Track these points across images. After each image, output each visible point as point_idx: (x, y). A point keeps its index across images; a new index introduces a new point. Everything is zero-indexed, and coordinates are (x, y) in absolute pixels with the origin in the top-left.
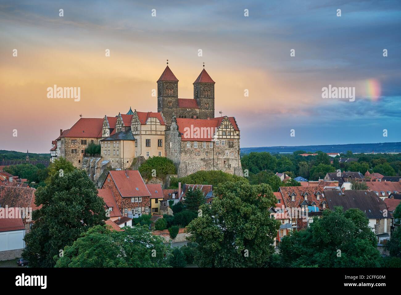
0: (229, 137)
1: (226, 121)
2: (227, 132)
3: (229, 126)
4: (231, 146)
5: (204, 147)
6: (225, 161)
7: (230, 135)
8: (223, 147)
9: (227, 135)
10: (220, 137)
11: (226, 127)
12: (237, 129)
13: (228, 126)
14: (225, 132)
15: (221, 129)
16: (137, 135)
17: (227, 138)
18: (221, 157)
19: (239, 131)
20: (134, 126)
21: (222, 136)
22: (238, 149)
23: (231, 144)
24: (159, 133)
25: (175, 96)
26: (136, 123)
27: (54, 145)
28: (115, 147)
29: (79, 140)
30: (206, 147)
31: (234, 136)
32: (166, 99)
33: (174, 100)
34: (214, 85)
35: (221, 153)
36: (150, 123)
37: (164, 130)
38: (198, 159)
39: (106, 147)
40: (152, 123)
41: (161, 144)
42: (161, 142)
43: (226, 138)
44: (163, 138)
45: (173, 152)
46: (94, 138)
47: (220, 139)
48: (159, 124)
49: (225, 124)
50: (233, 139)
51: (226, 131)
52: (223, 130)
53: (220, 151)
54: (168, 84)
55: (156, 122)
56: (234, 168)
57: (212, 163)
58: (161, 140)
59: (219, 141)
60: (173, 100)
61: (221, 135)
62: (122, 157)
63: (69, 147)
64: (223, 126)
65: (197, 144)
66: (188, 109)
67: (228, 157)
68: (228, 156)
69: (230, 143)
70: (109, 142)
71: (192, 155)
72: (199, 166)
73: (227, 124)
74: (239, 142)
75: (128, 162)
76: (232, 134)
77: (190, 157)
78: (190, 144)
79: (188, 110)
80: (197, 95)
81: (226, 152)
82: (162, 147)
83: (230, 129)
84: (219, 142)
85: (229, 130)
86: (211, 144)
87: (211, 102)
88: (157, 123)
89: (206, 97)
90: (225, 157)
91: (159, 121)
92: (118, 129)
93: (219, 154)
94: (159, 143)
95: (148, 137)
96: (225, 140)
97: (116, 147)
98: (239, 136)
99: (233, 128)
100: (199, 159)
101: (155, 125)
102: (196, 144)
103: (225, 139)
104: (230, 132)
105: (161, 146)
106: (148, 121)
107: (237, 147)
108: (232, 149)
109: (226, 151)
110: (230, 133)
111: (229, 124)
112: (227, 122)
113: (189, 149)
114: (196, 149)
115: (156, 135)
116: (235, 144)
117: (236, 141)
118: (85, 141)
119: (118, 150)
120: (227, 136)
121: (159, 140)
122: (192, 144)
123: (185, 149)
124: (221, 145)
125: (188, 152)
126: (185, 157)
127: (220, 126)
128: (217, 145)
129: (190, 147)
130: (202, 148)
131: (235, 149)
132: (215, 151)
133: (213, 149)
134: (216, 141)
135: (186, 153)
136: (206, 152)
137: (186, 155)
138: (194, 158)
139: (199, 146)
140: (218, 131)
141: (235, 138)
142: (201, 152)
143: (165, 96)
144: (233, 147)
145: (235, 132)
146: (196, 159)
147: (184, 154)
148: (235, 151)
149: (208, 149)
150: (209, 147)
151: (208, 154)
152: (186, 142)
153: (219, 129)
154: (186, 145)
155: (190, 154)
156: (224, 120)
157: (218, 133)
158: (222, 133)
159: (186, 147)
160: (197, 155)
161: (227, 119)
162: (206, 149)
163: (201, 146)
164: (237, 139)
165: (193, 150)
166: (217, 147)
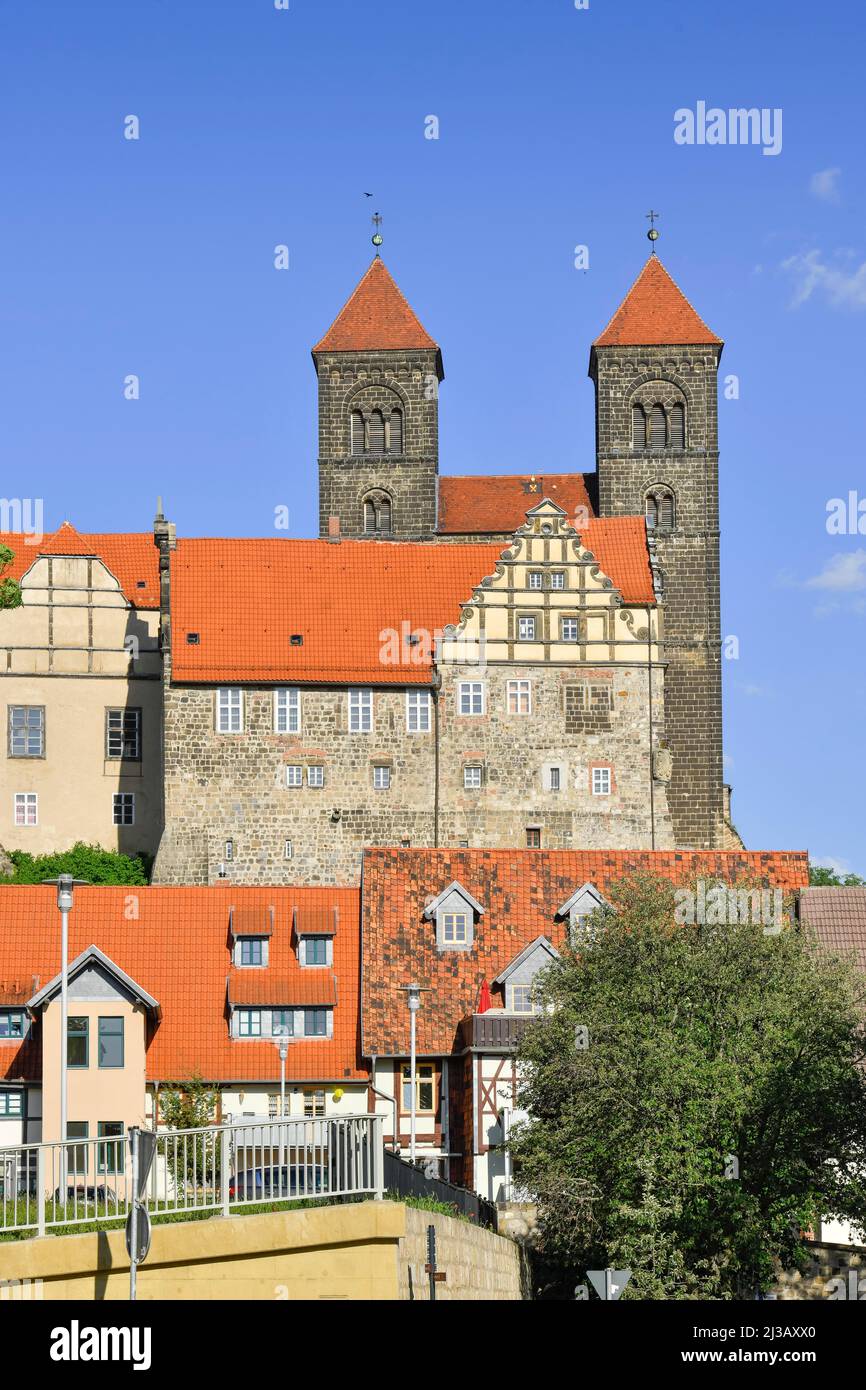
0: (570, 653)
1: (546, 538)
2: (554, 615)
3: (574, 572)
4: (587, 720)
5: (361, 730)
6: (532, 832)
9: (554, 635)
10: (495, 652)
11: (545, 576)
12: (642, 595)
13: (564, 573)
14: (529, 615)
15: (503, 598)
17: (552, 659)
18: (497, 799)
19: (654, 606)
21: (510, 643)
22: (645, 744)
23: (589, 701)
25: (414, 453)
30: (371, 730)
31: (612, 643)
32: (344, 478)
33: (406, 486)
35: (502, 773)
36: (43, 597)
38: (304, 813)
40: (60, 597)
41: (131, 745)
42: (129, 726)
43: (547, 663)
47: (493, 670)
49: (538, 557)
50: (600, 664)
51: (546, 608)
52: (519, 599)
53: (494, 760)
54: (361, 376)
55: (89, 589)
59: (483, 683)
61: (505, 636)
64: (520, 571)
65: (298, 708)
67: (564, 801)
68: (560, 796)
69: (575, 693)
71: (258, 785)
72: (312, 861)
73: (555, 557)
76: (595, 628)
77: (238, 797)
78: (241, 706)
81: (546, 762)
82: (140, 760)
83: (582, 592)
84: (484, 693)
85: (574, 599)
86: (419, 705)
87: (690, 483)
88: (98, 598)
90: (537, 800)
91: (112, 583)
93: (484, 780)
95: (29, 694)
96: (531, 676)
98: (662, 644)
99: (607, 586)
100: (317, 815)
101: (85, 612)
102: (291, 707)
103: (531, 664)
104: (582, 613)
106: (28, 580)
107: (638, 726)
108: (593, 740)
109: (540, 756)
110: (581, 622)
111: (572, 558)
112: (556, 545)
113: (230, 743)
114: (291, 740)
115: (88, 676)
116: (618, 702)
117: (625, 681)
120: (548, 643)
122: (258, 703)
123: (197, 745)
124: (499, 709)
125: (225, 763)
126: (202, 801)
127: (496, 575)
128: (466, 709)
129: (241, 730)
130: (337, 733)
131: (619, 741)
132: (451, 758)
133: (431, 741)
134: (459, 682)
135: (205, 769)
136: (372, 762)
137: (209, 784)
138: (270, 803)
139: (316, 719)
140: (476, 611)
141: (617, 658)
142: (334, 762)
143: (341, 462)
144: (608, 726)
145: (623, 617)
146: (291, 817)
147: (188, 776)
148: (628, 757)
149: (394, 741)
150: (398, 729)
151: (395, 777)
152: (210, 692)
153: (483, 598)
154: (208, 710)
155: (243, 776)
156: (532, 532)
157: (475, 621)
158: (510, 621)
159: (206, 727)
160: (301, 787)
161: (550, 520)
162: (373, 739)
163: (332, 720)
164: (640, 665)
165: (265, 750)
166: (465, 729)
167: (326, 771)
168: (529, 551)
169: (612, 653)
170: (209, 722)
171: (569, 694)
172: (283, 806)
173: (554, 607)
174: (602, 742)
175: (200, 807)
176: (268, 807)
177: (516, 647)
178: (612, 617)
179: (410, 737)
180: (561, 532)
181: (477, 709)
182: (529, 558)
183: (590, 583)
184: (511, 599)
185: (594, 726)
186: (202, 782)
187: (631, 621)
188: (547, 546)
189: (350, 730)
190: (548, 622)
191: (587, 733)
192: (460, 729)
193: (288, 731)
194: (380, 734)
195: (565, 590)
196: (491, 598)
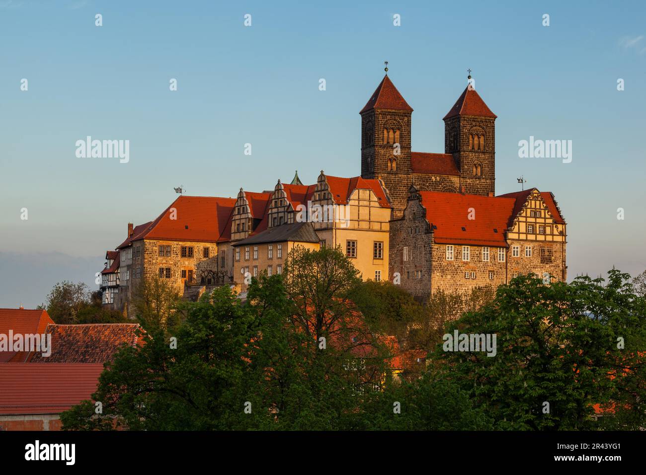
0: (541, 238)
1: (535, 200)
2: (538, 225)
3: (543, 211)
4: (546, 259)
5: (486, 260)
7: (544, 234)
8: (528, 262)
9: (538, 232)
10: (523, 237)
11: (535, 214)
12: (559, 220)
13: (540, 212)
14: (533, 225)
15: (524, 219)
16: (325, 229)
17: (538, 239)
19: (563, 223)
22: (561, 268)
23: (547, 253)
24: (376, 226)
25: (404, 145)
27: (112, 261)
28: (271, 259)
29: (176, 246)
30: (489, 261)
31: (553, 235)
32: (382, 151)
34: (493, 123)
36: (356, 203)
37: (387, 221)
38: (470, 287)
39: (246, 260)
40: (361, 203)
41: (380, 254)
42: (380, 247)
43: (536, 241)
44: (385, 238)
45: (411, 270)
46: (211, 242)
47: (522, 242)
48: (377, 205)
49: (533, 206)
50: (550, 242)
51: (536, 223)
52: (529, 220)
53: (521, 271)
54: (389, 117)
55: (370, 201)
58: (380, 244)
59: (519, 246)
61: (525, 232)
63: (154, 261)
64: (529, 211)
65: (469, 252)
66: (433, 178)
69: (543, 251)
70: (256, 248)
71: (458, 278)
73: (538, 207)
74: (563, 251)
76: (548, 230)
77: (452, 281)
78: (453, 251)
79: (434, 180)
80: (452, 145)
81: (536, 272)
82: (382, 259)
83: (545, 218)
84: (519, 250)
85: (542, 221)
86: (502, 253)
87: (487, 162)
88: (372, 204)
89: (476, 149)
91: (376, 199)
92: (275, 218)
94: (376, 250)
95: (352, 236)
96: (531, 245)
97: (275, 259)
98: (565, 236)
99: (551, 216)
100: (474, 288)
101: (368, 208)
102: (467, 252)
103: (532, 241)
104: (545, 225)
105: (380, 256)
106: (352, 197)
107: (559, 262)
108: (547, 266)
109: (534, 270)
110: (545, 228)
111: (542, 207)
112: (538, 203)
113: (450, 263)
114: (466, 263)
115: (370, 230)
116: (554, 254)
117: (556, 247)
118: (191, 250)
119: (279, 265)
120: (536, 234)
121: (376, 244)
122: (458, 251)
123: (440, 264)
124: (523, 255)
125: (448, 270)
126: (442, 283)
127: (522, 212)
128: (514, 255)
129: (453, 260)
130: (480, 261)
131: (554, 266)
132: (510, 270)
133: (505, 265)
134: (513, 246)
135: (443, 272)
136: (489, 271)
137: (444, 277)
138: (461, 284)
139: (474, 257)
140: (517, 223)
141: (555, 240)
142: (478, 271)
143: (382, 146)
144: (551, 261)
145: (556, 227)
146: (467, 288)
147: (438, 274)
148: (556, 272)
149: (495, 264)
150: (496, 260)
151: (495, 276)
152: (444, 245)
153: (519, 219)
154: (444, 252)
155: (453, 274)
156: (531, 198)
157: (517, 226)
158: (526, 227)
159: (443, 258)
160: (469, 279)
161: (536, 195)
162: (489, 264)
163: (478, 257)
164: (560, 242)
165: (459, 266)
166: (514, 261)
167: (476, 274)
168: (531, 204)
169: (553, 238)
170: (444, 257)
171: (542, 251)
172: (464, 285)
173: (538, 223)
174: (550, 266)
175: (441, 285)
176: (460, 285)
177: (528, 235)
178: (553, 227)
179: (499, 263)
180: (539, 199)
181: (517, 255)
182: (531, 207)
183: (547, 216)
184: (526, 220)
185: (548, 261)
186: (442, 276)
187: (558, 229)
188: (535, 203)
189: (483, 260)
190: (536, 227)
191: (546, 263)
192: (513, 261)
193: (466, 260)
194: (491, 262)
195: (540, 217)
196: (521, 219)
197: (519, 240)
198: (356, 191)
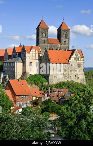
0: (78, 61)
4: (79, 66)
6: (75, 75)
8: (74, 67)
10: (73, 61)
11: (76, 55)
12: (83, 57)
16: (25, 59)
18: (73, 73)
20: (23, 54)
22: (83, 68)
23: (79, 65)
25: (47, 37)
26: (24, 52)
28: (12, 66)
34: (69, 31)
40: (33, 53)
52: (75, 57)
53: (73, 70)
54: (43, 30)
56: (81, 79)
57: (68, 76)
60: (45, 39)
62: (16, 72)
64: (75, 55)
67: (77, 73)
69: (78, 64)
70: (8, 63)
75: (19, 75)
76: (80, 59)
79: (54, 45)
80: (59, 36)
81: (76, 70)
83: (79, 56)
84: (72, 64)
86: (68, 65)
88: (36, 53)
90: (76, 73)
91: (37, 51)
94: (37, 64)
95: (31, 61)
96: (75, 63)
99: (81, 56)
103: (75, 62)
106: (31, 51)
108: (79, 68)
111: (78, 54)
116: (81, 65)
119: (13, 68)
127: (73, 55)
131: (81, 68)
133: (69, 68)
134: (70, 63)
141: (81, 62)
143: (41, 37)
156: (76, 51)
164: (83, 62)
166: (71, 67)
179: (67, 68)
180: (78, 52)
182: (75, 53)
187: (82, 59)
190: (77, 59)
194: (65, 67)
195: (78, 56)
196: (73, 57)
197: (72, 62)
198: (32, 50)
